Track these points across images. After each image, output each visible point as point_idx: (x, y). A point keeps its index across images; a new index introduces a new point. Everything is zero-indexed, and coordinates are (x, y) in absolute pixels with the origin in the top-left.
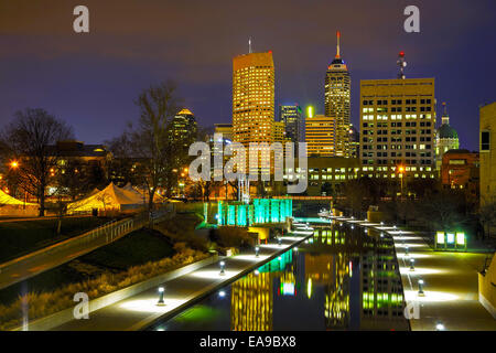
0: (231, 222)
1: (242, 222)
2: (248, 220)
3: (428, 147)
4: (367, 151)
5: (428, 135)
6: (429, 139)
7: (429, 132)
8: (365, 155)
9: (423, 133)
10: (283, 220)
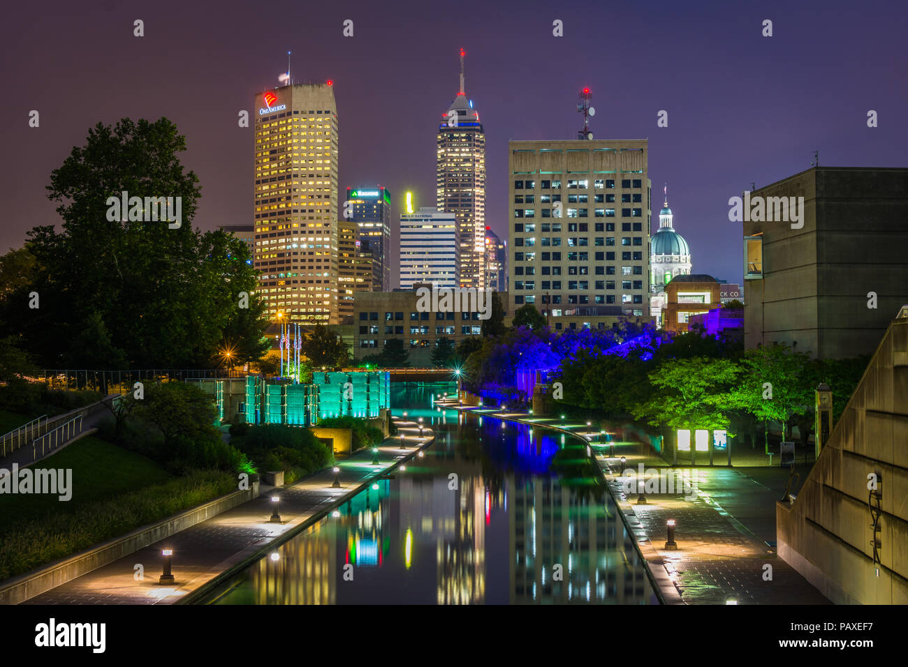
0: (273, 418)
1: (296, 418)
2: (307, 413)
3: (637, 270)
4: (523, 278)
5: (637, 249)
6: (638, 256)
7: (638, 241)
8: (518, 286)
9: (628, 244)
10: (374, 413)
